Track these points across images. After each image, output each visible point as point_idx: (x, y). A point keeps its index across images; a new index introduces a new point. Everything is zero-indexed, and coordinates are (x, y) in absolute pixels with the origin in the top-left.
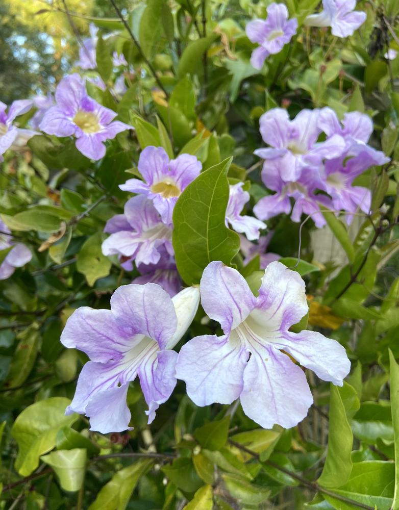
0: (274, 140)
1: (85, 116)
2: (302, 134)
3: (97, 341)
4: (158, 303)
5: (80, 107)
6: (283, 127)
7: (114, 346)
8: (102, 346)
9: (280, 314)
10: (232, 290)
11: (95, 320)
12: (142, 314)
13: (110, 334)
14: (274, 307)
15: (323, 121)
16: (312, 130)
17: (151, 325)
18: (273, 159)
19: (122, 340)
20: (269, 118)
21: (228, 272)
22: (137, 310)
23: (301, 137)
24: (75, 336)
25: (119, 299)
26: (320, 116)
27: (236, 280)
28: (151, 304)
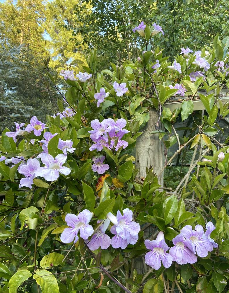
0: (95, 128)
1: (38, 126)
2: (103, 126)
3: (26, 172)
4: (36, 162)
5: (36, 124)
6: (97, 124)
7: (29, 173)
8: (27, 173)
9: (60, 163)
10: (49, 159)
11: (25, 167)
12: (33, 165)
13: (28, 170)
14: (58, 162)
15: (108, 122)
16: (105, 125)
17: (35, 167)
18: (93, 133)
19: (31, 172)
20: (93, 122)
21: (49, 155)
22: (32, 164)
23: (103, 127)
24: (22, 170)
25: (29, 162)
26: (107, 121)
27: (50, 157)
28: (35, 162)
